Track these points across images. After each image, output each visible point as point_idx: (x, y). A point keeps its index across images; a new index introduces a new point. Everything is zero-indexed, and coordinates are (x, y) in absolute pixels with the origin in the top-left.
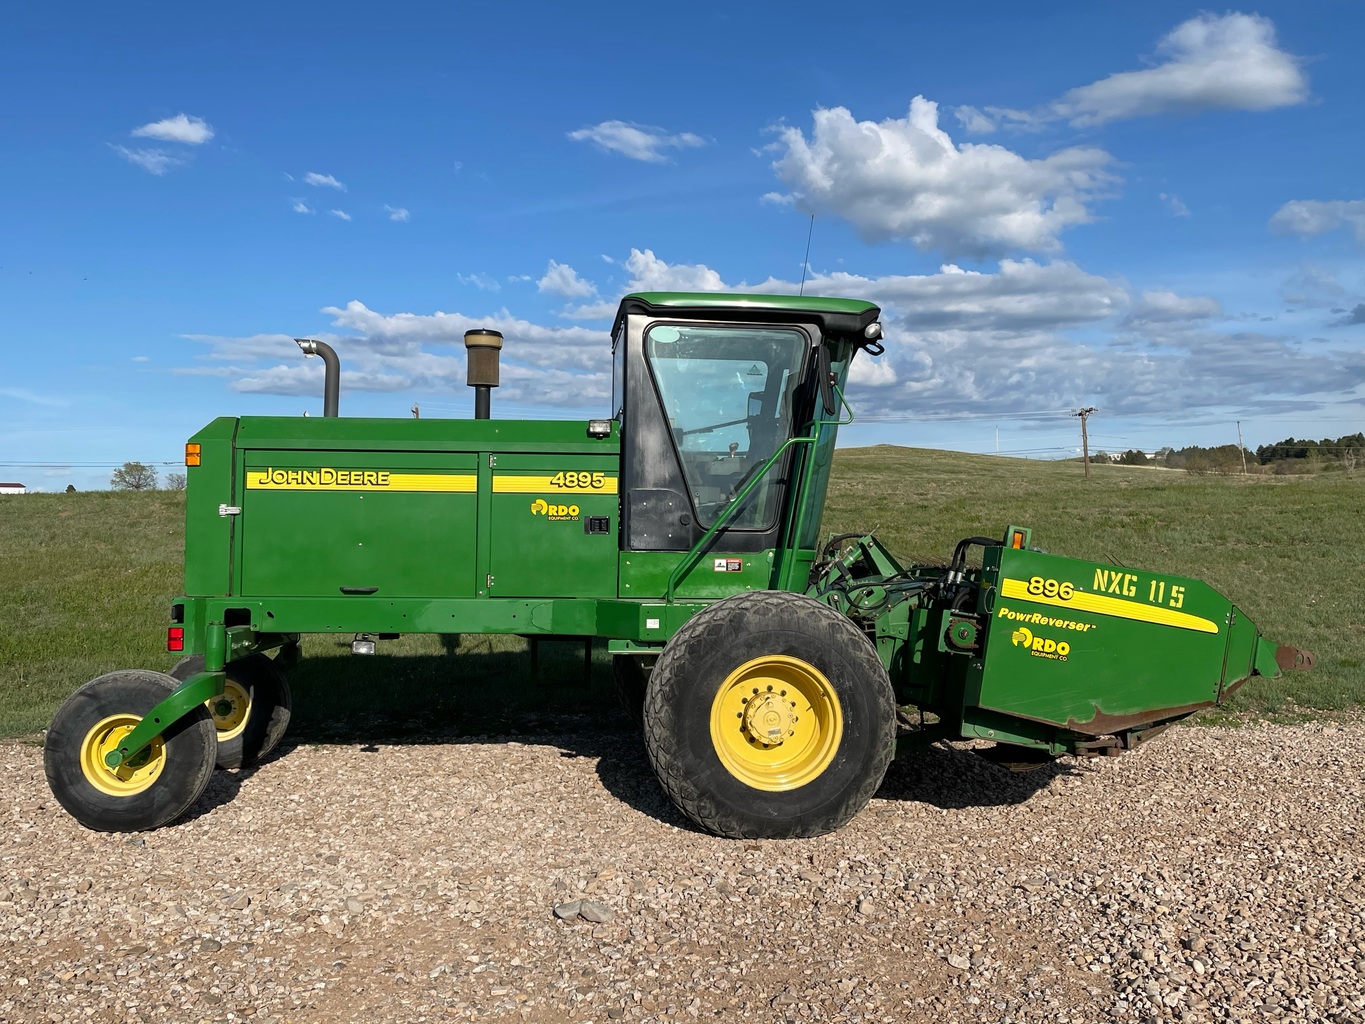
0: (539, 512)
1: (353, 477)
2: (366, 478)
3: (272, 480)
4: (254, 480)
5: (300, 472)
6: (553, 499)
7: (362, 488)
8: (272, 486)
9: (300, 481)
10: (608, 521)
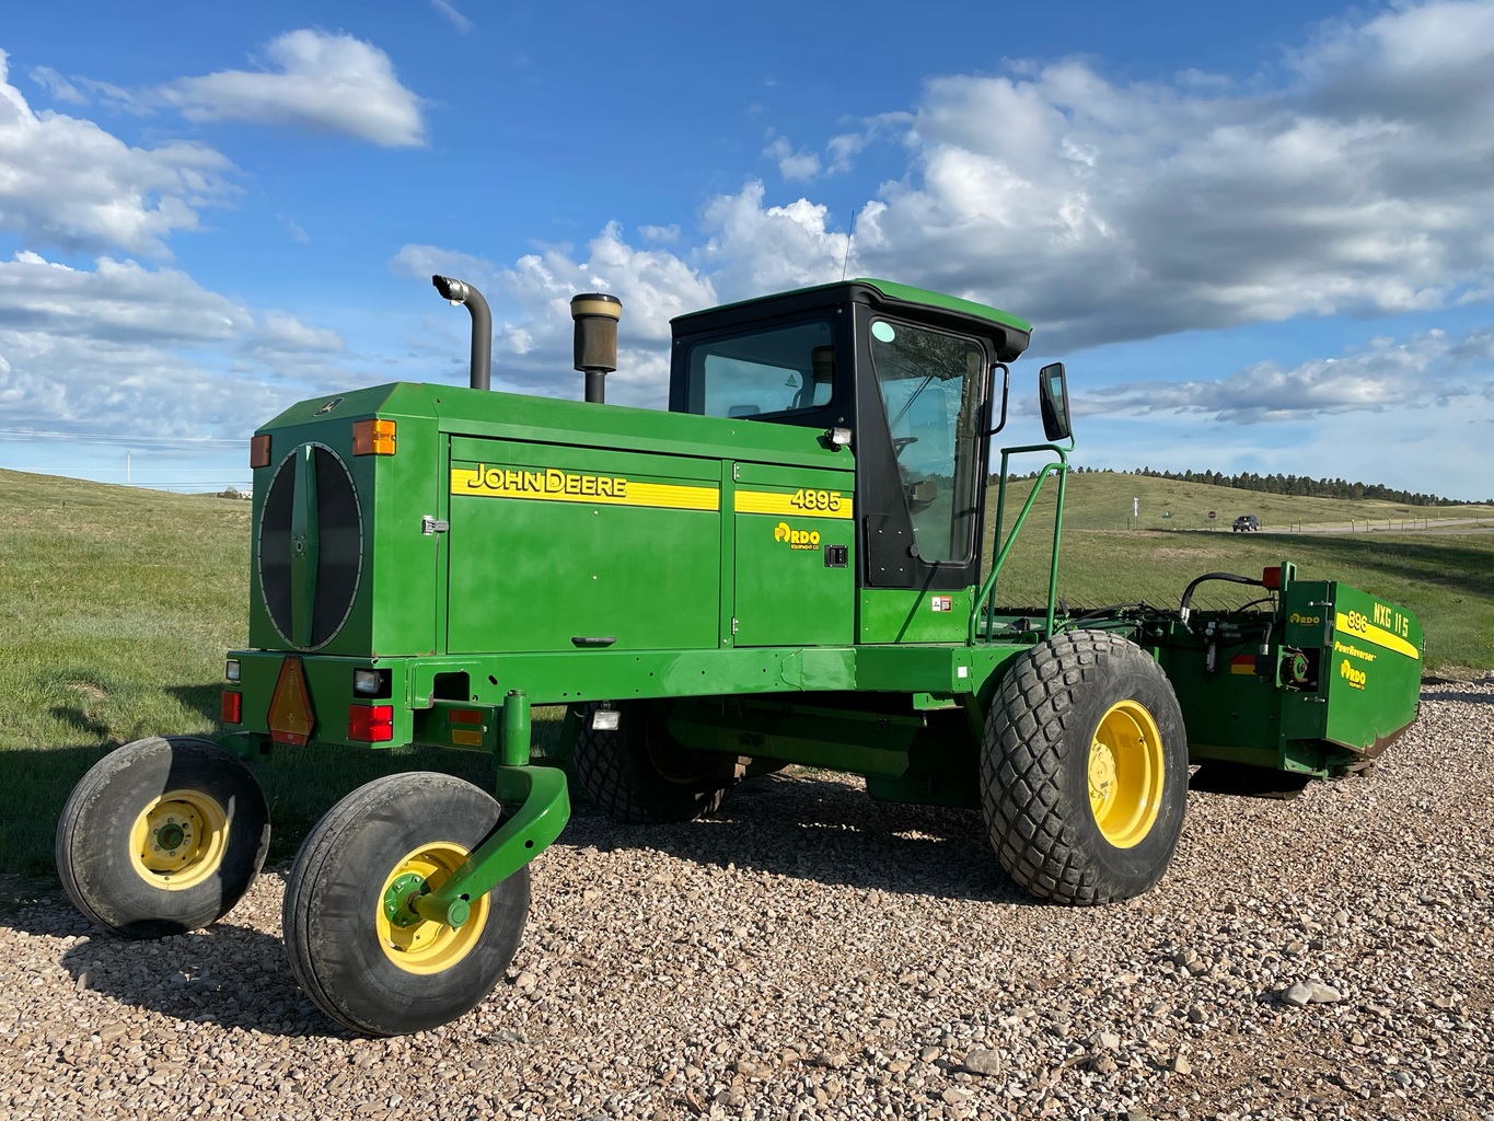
0: (782, 538)
1: (585, 484)
2: (601, 486)
3: (485, 481)
4: (461, 479)
5: (520, 473)
6: (797, 523)
7: (594, 499)
8: (484, 491)
9: (520, 486)
10: (845, 550)
